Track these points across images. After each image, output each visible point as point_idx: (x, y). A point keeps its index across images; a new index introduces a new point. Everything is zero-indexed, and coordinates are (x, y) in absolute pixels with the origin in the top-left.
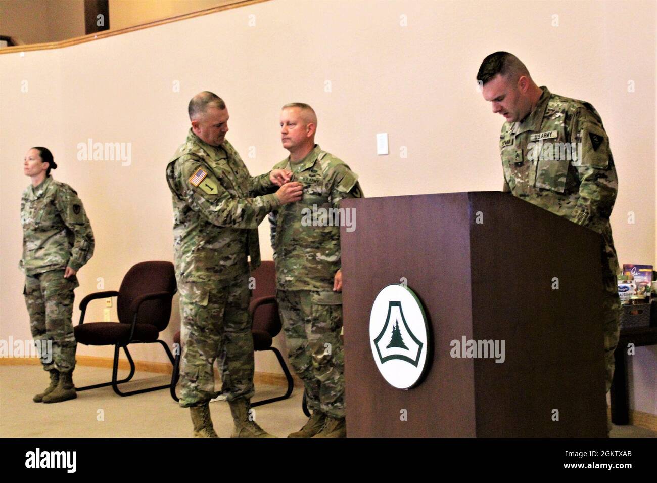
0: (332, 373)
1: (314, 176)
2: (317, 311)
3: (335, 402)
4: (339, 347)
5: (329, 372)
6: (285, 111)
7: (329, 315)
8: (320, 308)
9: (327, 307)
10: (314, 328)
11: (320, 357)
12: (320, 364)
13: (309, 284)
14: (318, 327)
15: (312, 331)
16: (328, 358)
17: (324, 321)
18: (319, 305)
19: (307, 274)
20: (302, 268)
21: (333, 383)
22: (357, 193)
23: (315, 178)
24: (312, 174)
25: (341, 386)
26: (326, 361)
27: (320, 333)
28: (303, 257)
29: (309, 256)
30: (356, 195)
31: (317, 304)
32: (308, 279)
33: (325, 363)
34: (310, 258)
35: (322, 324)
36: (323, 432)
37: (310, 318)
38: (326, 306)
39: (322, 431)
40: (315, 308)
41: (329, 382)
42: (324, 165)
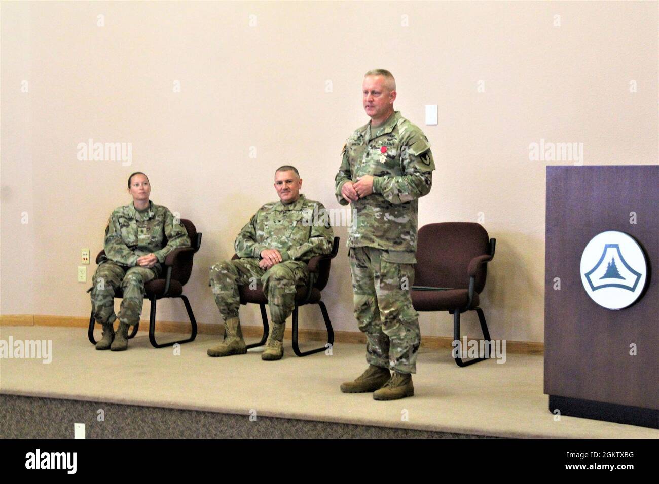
0: (399, 329)
1: (392, 140)
2: (385, 267)
3: (401, 358)
4: (407, 306)
5: (395, 328)
6: (368, 78)
7: (396, 273)
8: (388, 265)
9: (395, 265)
10: (383, 284)
11: (387, 312)
12: (386, 319)
13: (373, 242)
14: (386, 284)
15: (380, 287)
16: (395, 314)
17: (392, 278)
18: (387, 262)
19: (374, 232)
20: (370, 226)
21: (400, 339)
22: (426, 159)
23: (391, 142)
24: (390, 138)
25: (407, 342)
26: (392, 317)
27: (388, 289)
28: (371, 216)
29: (377, 216)
30: (425, 161)
31: (385, 261)
32: (373, 237)
33: (391, 319)
34: (378, 217)
35: (389, 281)
36: (388, 387)
37: (379, 274)
38: (394, 263)
39: (387, 385)
40: (383, 264)
41: (395, 337)
42: (402, 130)
